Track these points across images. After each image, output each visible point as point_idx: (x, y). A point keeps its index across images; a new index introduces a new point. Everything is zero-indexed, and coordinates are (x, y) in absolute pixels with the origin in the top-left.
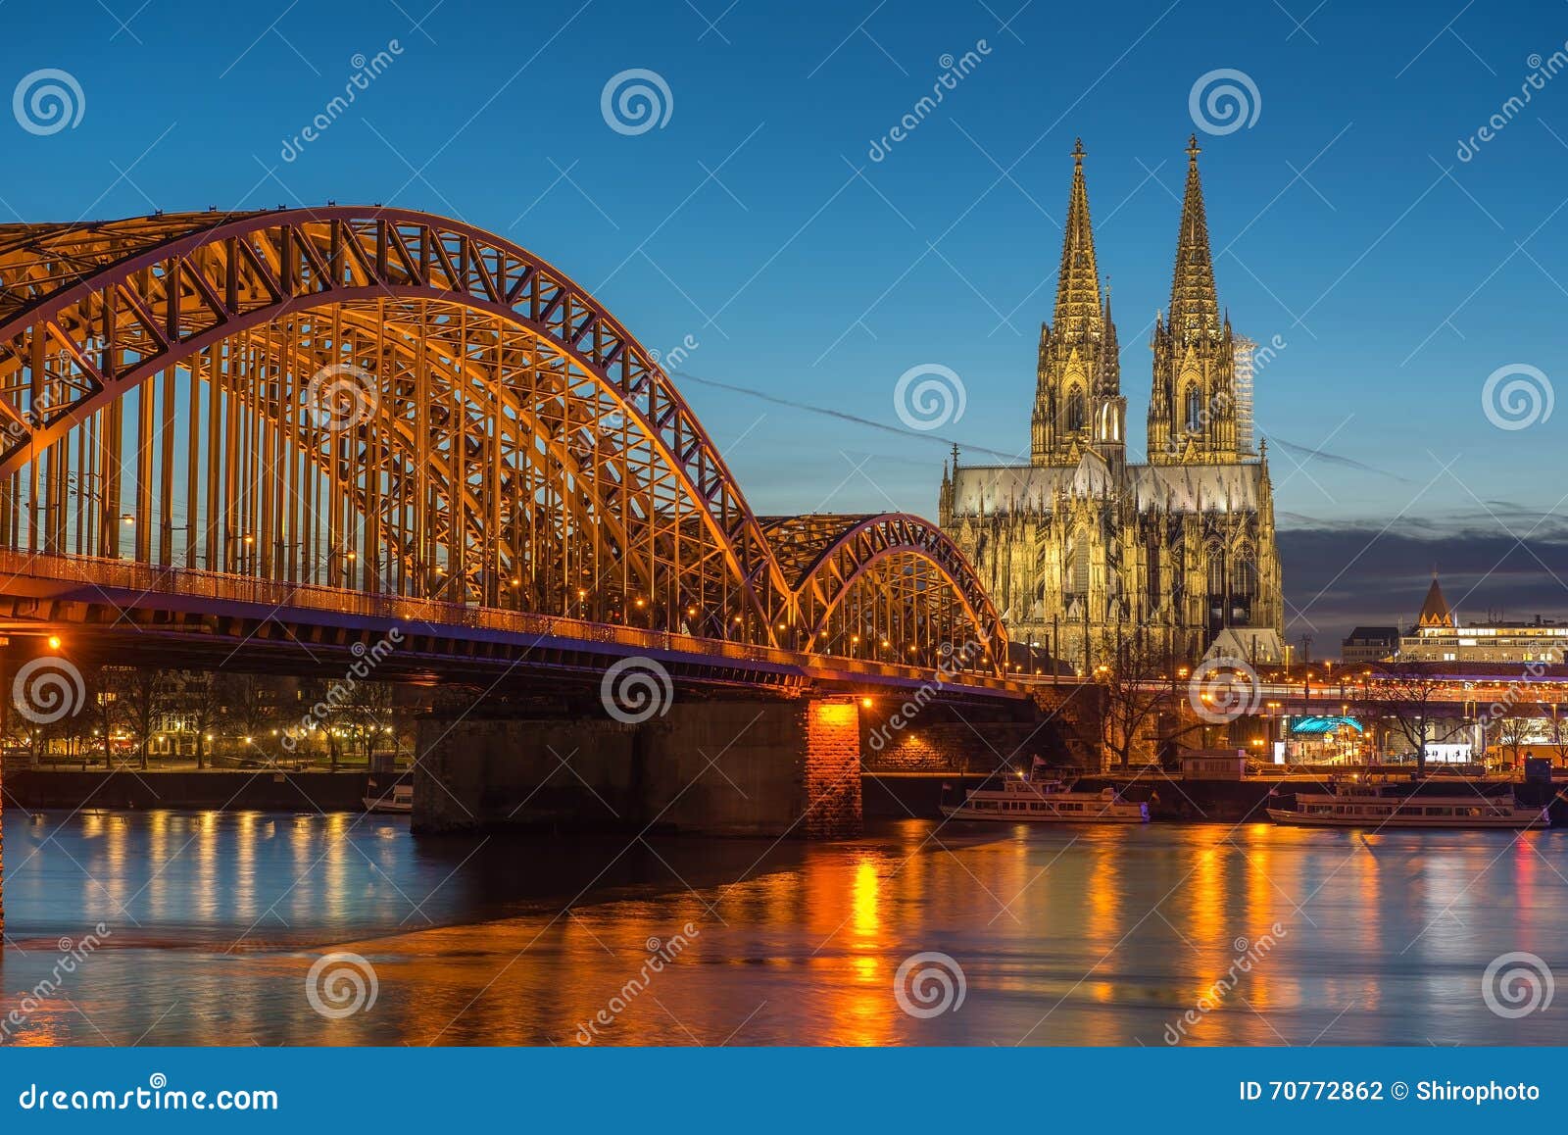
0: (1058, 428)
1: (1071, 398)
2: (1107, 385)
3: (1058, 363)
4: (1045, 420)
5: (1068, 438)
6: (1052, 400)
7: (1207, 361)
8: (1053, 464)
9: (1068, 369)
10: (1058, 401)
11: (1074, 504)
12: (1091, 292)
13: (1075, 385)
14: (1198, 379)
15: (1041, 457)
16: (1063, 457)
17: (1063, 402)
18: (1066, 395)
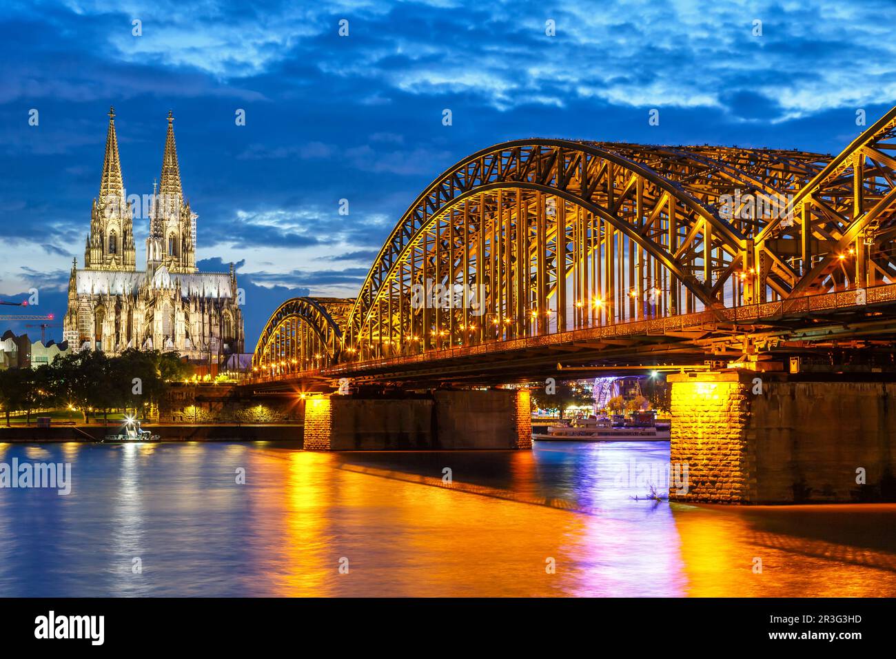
0: (105, 251)
1: (111, 237)
2: (156, 232)
3: (104, 219)
4: (98, 247)
5: (109, 257)
6: (102, 238)
7: (181, 223)
8: (102, 269)
9: (110, 222)
10: (105, 238)
11: (162, 291)
12: (119, 184)
13: (113, 230)
14: (176, 231)
15: (97, 266)
16: (108, 266)
17: (107, 238)
18: (108, 235)
